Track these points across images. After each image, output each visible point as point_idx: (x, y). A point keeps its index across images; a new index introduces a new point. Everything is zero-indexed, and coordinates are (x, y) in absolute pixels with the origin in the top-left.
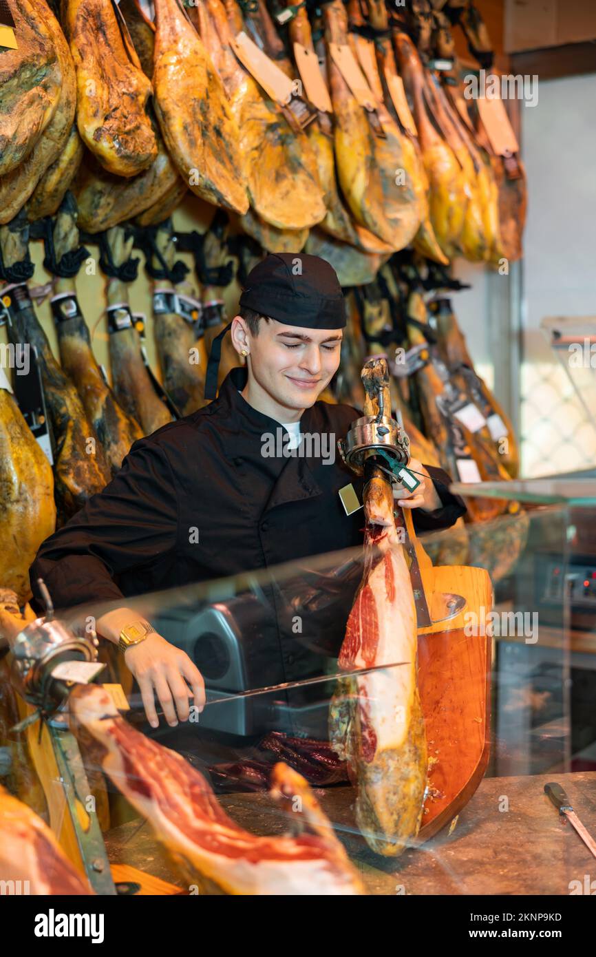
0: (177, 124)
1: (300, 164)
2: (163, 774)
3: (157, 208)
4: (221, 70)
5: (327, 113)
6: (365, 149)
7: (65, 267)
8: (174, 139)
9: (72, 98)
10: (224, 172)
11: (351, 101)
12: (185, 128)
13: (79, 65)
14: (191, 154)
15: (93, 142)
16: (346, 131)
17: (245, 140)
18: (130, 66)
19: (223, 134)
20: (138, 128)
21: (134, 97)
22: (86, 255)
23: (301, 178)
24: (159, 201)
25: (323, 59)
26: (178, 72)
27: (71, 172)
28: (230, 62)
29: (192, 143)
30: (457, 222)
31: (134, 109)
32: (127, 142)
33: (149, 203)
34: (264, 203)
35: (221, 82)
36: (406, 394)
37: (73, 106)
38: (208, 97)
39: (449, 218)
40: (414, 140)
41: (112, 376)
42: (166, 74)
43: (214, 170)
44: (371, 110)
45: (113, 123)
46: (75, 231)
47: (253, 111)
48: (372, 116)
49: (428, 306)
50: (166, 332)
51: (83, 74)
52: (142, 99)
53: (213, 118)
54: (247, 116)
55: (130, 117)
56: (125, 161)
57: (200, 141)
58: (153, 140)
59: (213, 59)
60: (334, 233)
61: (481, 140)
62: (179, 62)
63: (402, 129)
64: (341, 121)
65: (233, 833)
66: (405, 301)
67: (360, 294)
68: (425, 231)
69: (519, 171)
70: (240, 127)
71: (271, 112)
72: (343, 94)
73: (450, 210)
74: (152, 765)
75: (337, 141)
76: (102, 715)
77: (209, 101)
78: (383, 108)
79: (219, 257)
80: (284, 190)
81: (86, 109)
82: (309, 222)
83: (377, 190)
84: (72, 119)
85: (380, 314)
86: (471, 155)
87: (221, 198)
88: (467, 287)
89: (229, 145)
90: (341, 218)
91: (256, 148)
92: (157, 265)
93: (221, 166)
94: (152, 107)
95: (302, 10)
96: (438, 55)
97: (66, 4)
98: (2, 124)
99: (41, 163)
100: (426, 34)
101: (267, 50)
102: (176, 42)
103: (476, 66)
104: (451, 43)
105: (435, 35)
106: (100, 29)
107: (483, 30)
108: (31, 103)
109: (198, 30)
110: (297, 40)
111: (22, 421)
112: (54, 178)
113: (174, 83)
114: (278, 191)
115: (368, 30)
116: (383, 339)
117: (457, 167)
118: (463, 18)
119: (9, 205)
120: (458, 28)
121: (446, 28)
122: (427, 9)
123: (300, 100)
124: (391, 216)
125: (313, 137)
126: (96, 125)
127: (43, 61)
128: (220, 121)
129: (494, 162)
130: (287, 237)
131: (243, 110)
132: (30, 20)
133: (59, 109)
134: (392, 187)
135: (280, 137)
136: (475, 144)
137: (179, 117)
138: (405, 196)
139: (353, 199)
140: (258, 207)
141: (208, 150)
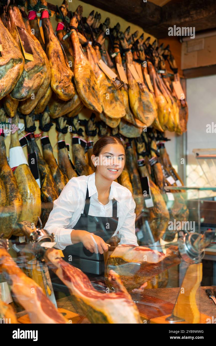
0: (81, 85)
1: (118, 99)
2: (75, 275)
3: (74, 111)
4: (94, 70)
5: (126, 84)
6: (138, 95)
7: (45, 128)
8: (80, 90)
9: (50, 76)
10: (95, 100)
11: (134, 81)
12: (83, 86)
13: (52, 67)
14: (85, 94)
15: (55, 90)
16: (132, 90)
17: (101, 91)
18: (67, 68)
19: (95, 89)
20: (69, 86)
21: (68, 77)
22: (52, 125)
23: (118, 103)
24: (74, 110)
25: (125, 69)
26: (82, 70)
27: (48, 99)
28: (97, 68)
29: (85, 91)
30: (166, 119)
31: (68, 80)
32: (66, 90)
33: (72, 110)
34: (107, 110)
35: (94, 74)
36: (150, 172)
37: (50, 79)
38: (90, 78)
39: (164, 118)
40: (153, 94)
41: (59, 162)
42: (78, 70)
43: (92, 99)
44: (140, 84)
45: (62, 84)
46: (49, 118)
47: (104, 83)
48: (140, 85)
49: (157, 145)
50: (76, 150)
51: (53, 69)
52: (70, 77)
53: (92, 84)
54: (102, 84)
55: (67, 83)
56: (65, 96)
57: (88, 91)
58: (74, 90)
59: (92, 67)
60: (128, 121)
61: (174, 94)
62: (82, 67)
63: (149, 90)
64: (131, 86)
65: (96, 293)
66: (150, 143)
67: (136, 140)
68: (156, 121)
69: (186, 104)
70: (100, 87)
71: (109, 83)
72: (131, 79)
73: (164, 115)
74: (71, 272)
75: (130, 93)
76: (56, 258)
77: (91, 79)
78: (143, 84)
79: (92, 127)
80: (113, 106)
81: (54, 79)
82: (121, 116)
83: (142, 108)
84: (49, 83)
85: (142, 147)
86: (170, 99)
87: (94, 108)
88: (169, 140)
89: (96, 92)
90: (130, 116)
91: (105, 94)
93: (94, 98)
94: (74, 80)
95: (119, 54)
96: (160, 68)
97: (48, 49)
98: (28, 83)
99: (39, 96)
100: (157, 62)
101: (108, 65)
102: (81, 61)
103: (172, 73)
104: (165, 65)
105: (159, 62)
106: (58, 56)
107: (174, 62)
108: (37, 77)
109: (87, 58)
110: (117, 62)
111: (31, 174)
112: (43, 101)
113: (80, 73)
114: (111, 107)
115: (139, 61)
116: (143, 154)
117: (166, 102)
118: (169, 58)
119: (29, 109)
120: (167, 61)
121: (163, 61)
122: (157, 55)
123: (118, 80)
124: (146, 116)
125: (122, 91)
126: (57, 85)
127: (41, 65)
128: (94, 85)
129: (178, 101)
130: (114, 121)
131: (101, 82)
132: (37, 53)
133: (45, 79)
134: (146, 107)
135: (112, 91)
136: (172, 96)
137: (82, 83)
138: (150, 110)
139: (134, 110)
140: (105, 111)
141: (90, 93)
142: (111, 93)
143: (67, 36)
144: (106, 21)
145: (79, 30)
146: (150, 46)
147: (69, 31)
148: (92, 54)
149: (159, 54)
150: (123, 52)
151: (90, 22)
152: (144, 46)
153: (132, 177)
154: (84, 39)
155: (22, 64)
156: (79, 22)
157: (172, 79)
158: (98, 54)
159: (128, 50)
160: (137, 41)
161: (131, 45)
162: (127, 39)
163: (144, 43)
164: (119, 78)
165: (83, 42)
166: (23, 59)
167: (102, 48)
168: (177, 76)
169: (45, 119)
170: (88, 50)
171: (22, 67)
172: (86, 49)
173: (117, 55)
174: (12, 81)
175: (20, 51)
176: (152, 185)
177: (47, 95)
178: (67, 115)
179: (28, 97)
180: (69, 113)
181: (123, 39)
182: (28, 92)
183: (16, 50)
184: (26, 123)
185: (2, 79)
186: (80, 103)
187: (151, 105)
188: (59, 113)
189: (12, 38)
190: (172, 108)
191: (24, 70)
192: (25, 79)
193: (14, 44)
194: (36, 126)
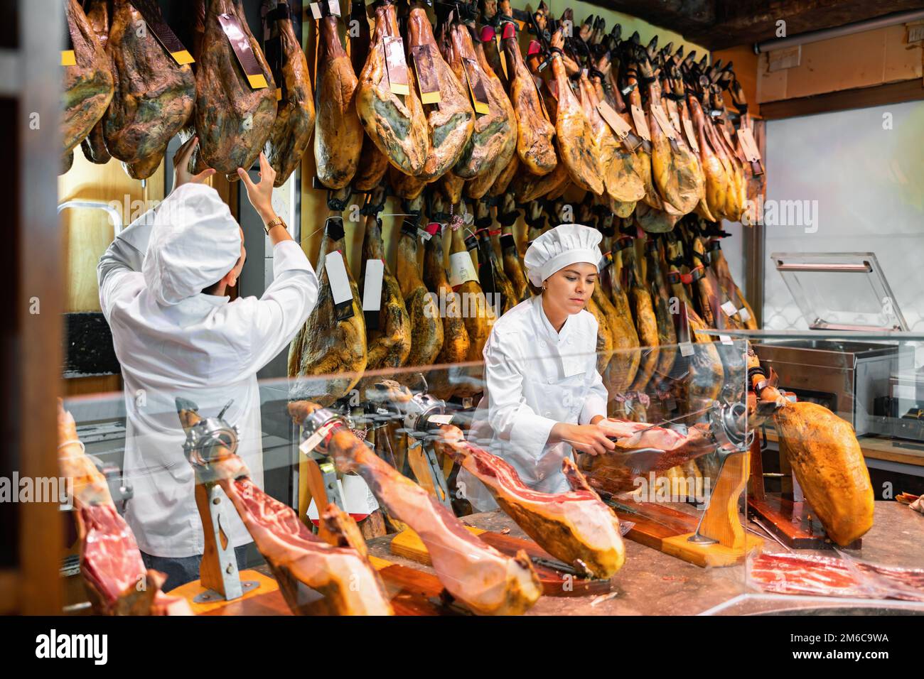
0: (567, 149)
1: (632, 169)
3: (556, 191)
4: (591, 121)
5: (648, 141)
6: (669, 160)
7: (507, 220)
8: (565, 157)
9: (515, 137)
10: (591, 173)
11: (661, 135)
12: (572, 151)
13: (519, 121)
14: (574, 164)
15: (525, 159)
16: (658, 151)
17: (603, 157)
18: (544, 119)
19: (591, 154)
20: (547, 151)
21: (546, 136)
22: (519, 214)
23: (633, 175)
24: (557, 188)
26: (569, 123)
27: (513, 174)
28: (596, 116)
29: (575, 159)
30: (722, 200)
31: (545, 142)
32: (541, 159)
34: (612, 188)
35: (591, 127)
36: (692, 295)
37: (516, 142)
38: (584, 135)
39: (717, 197)
40: (697, 154)
42: (563, 123)
43: (585, 173)
44: (673, 139)
47: (607, 141)
48: (673, 142)
49: (705, 245)
51: (521, 125)
52: (550, 137)
53: (586, 146)
54: (604, 144)
55: (544, 146)
56: (541, 168)
57: (579, 158)
58: (555, 158)
59: (587, 115)
60: (651, 205)
61: (738, 155)
62: (569, 117)
63: (691, 149)
64: (656, 145)
66: (692, 242)
67: (665, 238)
68: (703, 204)
69: (762, 171)
70: (600, 150)
71: (617, 142)
72: (657, 131)
73: (718, 192)
75: (653, 156)
77: (585, 137)
78: (680, 137)
80: (623, 182)
81: (522, 142)
82: (636, 198)
83: (676, 182)
84: (515, 148)
85: (676, 248)
86: (731, 162)
87: (589, 186)
88: (730, 235)
89: (594, 159)
90: (654, 197)
91: (609, 161)
93: (589, 170)
94: (556, 142)
95: (636, 88)
96: (713, 107)
97: (514, 90)
98: (480, 152)
99: (498, 169)
100: (706, 96)
101: (618, 110)
102: (568, 107)
103: (737, 111)
104: (722, 101)
105: (712, 97)
106: (530, 102)
107: (741, 93)
108: (495, 141)
109: (580, 100)
110: (633, 103)
112: (505, 176)
113: (567, 128)
114: (620, 182)
115: (673, 96)
116: (678, 262)
117: (722, 168)
118: (730, 86)
119: (482, 190)
120: (727, 91)
121: (718, 93)
122: (708, 83)
123: (633, 134)
124: (684, 196)
125: (640, 154)
126: (526, 150)
127: (502, 120)
128: (590, 147)
129: (745, 166)
130: (624, 207)
131: (602, 141)
132: (496, 100)
133: (508, 142)
134: (684, 180)
135: (622, 154)
136: (733, 156)
137: (569, 145)
138: (691, 185)
139: (661, 187)
140: (609, 191)
141: (583, 161)
142: (618, 158)
143: (545, 64)
144: (614, 30)
145: (566, 51)
146: (696, 66)
147: (550, 56)
148: (587, 92)
149: (711, 81)
150: (644, 85)
151: (586, 34)
152: (684, 68)
153: (657, 303)
154: (574, 67)
155: (471, 120)
156: (567, 39)
157: (737, 123)
158: (598, 91)
159: (652, 80)
160: (671, 59)
161: (659, 71)
162: (652, 59)
163: (684, 63)
164: (634, 132)
165: (573, 72)
166: (473, 113)
167: (607, 79)
168: (745, 118)
169: (507, 204)
170: (581, 86)
171: (471, 127)
172: (578, 84)
173: (632, 89)
174: (454, 150)
175: (467, 101)
176: (692, 317)
177: (510, 167)
178: (545, 197)
179: (480, 174)
180: (548, 194)
181: (644, 62)
182: (480, 166)
183: (463, 98)
184: (476, 212)
185: (440, 148)
186: (565, 177)
187: (693, 176)
188: (530, 196)
189: (456, 80)
190: (734, 178)
191: (474, 131)
192: (476, 144)
193: (458, 89)
194: (492, 217)
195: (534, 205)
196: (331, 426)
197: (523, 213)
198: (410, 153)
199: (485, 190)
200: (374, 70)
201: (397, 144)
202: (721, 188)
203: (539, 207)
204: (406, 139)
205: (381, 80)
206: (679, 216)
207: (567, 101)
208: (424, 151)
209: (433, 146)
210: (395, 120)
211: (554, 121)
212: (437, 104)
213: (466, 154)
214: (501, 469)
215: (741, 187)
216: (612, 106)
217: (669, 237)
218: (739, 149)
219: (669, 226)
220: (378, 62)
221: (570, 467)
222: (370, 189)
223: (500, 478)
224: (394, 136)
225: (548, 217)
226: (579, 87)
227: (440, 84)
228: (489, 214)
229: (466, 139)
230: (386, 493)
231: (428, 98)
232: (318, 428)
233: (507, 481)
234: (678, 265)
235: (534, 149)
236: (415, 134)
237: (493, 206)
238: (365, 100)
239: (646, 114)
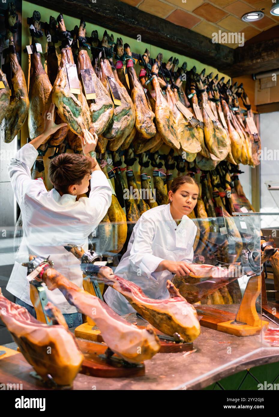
1: (194, 136)
3: (155, 148)
4: (173, 111)
5: (202, 122)
6: (213, 132)
7: (130, 162)
8: (160, 129)
9: (135, 118)
10: (174, 138)
11: (209, 119)
12: (164, 126)
13: (136, 110)
15: (140, 130)
16: (207, 127)
17: (179, 130)
18: (149, 109)
19: (174, 128)
20: (151, 126)
21: (150, 118)
22: (136, 160)
23: (195, 139)
24: (156, 146)
25: (201, 108)
26: (162, 111)
27: (133, 138)
28: (175, 108)
29: (165, 130)
30: (239, 153)
31: (150, 121)
32: (148, 130)
33: (153, 146)
35: (173, 114)
37: (135, 120)
39: (237, 152)
40: (227, 130)
42: (159, 112)
43: (171, 137)
44: (214, 121)
48: (215, 123)
49: (231, 178)
51: (138, 112)
52: (152, 118)
53: (171, 124)
54: (180, 123)
55: (149, 123)
56: (148, 135)
57: (167, 130)
58: (155, 129)
59: (171, 108)
60: (204, 155)
61: (247, 130)
62: (162, 109)
63: (223, 127)
64: (206, 124)
66: (225, 176)
67: (211, 174)
68: (230, 155)
69: (258, 139)
70: (178, 126)
71: (187, 122)
72: (206, 117)
73: (237, 150)
75: (205, 130)
77: (170, 119)
78: (218, 121)
80: (190, 143)
82: (197, 151)
83: (216, 143)
84: (134, 124)
85: (217, 179)
86: (243, 134)
87: (173, 144)
88: (243, 172)
89: (175, 130)
90: (206, 151)
91: (182, 132)
92: (154, 163)
93: (173, 136)
94: (155, 121)
95: (195, 95)
96: (234, 106)
97: (133, 94)
98: (117, 125)
99: (126, 135)
100: (230, 100)
101: (186, 105)
102: (161, 103)
103: (246, 109)
104: (238, 103)
105: (233, 100)
106: (142, 100)
107: (247, 99)
108: (124, 120)
109: (167, 100)
110: (194, 103)
111: (119, 203)
112: (129, 139)
113: (161, 115)
114: (188, 143)
115: (214, 100)
116: (218, 186)
117: (239, 137)
118: (242, 95)
119: (117, 146)
120: (240, 98)
121: (236, 99)
122: (231, 94)
123: (194, 118)
124: (220, 151)
125: (198, 128)
126: (140, 125)
127: (128, 109)
128: (173, 124)
129: (251, 136)
130: (190, 156)
131: (179, 121)
132: (125, 98)
133: (131, 121)
134: (220, 143)
135: (189, 129)
136: (245, 131)
137: (162, 123)
138: (224, 145)
139: (209, 146)
140: (183, 147)
141: (169, 132)
142: (187, 131)
143: (149, 81)
144: (183, 65)
145: (159, 75)
146: (224, 85)
147: (151, 77)
148: (170, 96)
149: (232, 93)
150: (199, 93)
151: (169, 67)
152: (219, 86)
153: (208, 207)
154: (164, 83)
155: (112, 108)
156: (159, 68)
157: (246, 115)
158: (176, 96)
159: (203, 91)
160: (212, 81)
161: (206, 86)
162: (203, 80)
163: (219, 83)
164: (195, 117)
165: (163, 86)
166: (113, 105)
167: (180, 90)
168: (250, 112)
169: (129, 154)
170: (167, 93)
171: (112, 112)
172: (166, 92)
173: (193, 95)
174: (104, 124)
175: (110, 98)
176: (226, 214)
177: (132, 134)
178: (149, 151)
179: (117, 137)
180: (150, 149)
181: (199, 81)
182: (117, 133)
183: (107, 97)
184: (113, 159)
185: (96, 123)
186: (160, 140)
187: (225, 141)
188: (142, 150)
189: (104, 87)
190: (245, 142)
191: (114, 114)
192: (114, 121)
193: (105, 92)
194: (122, 161)
195: (144, 155)
196: (43, 266)
197: (138, 160)
198: (81, 125)
199: (119, 146)
200: (62, 81)
201: (74, 120)
202: (239, 147)
203: (146, 156)
204: (79, 117)
205: (65, 86)
206: (218, 162)
207: (160, 100)
208: (88, 124)
209: (92, 122)
210: (73, 108)
211: (154, 110)
212: (94, 99)
213: (110, 126)
214: (134, 288)
215: (249, 147)
216: (183, 104)
217: (213, 173)
218: (247, 128)
219: (213, 167)
220: (63, 77)
221: (170, 285)
222: (58, 144)
223: (133, 293)
224: (72, 116)
225: (151, 162)
226: (166, 94)
227: (96, 90)
228: (120, 160)
229: (110, 118)
230: (75, 299)
231: (90, 97)
232: (36, 267)
233: (137, 294)
234: (218, 188)
235: (144, 125)
236: (83, 115)
237: (122, 155)
238: (57, 97)
239: (200, 109)
